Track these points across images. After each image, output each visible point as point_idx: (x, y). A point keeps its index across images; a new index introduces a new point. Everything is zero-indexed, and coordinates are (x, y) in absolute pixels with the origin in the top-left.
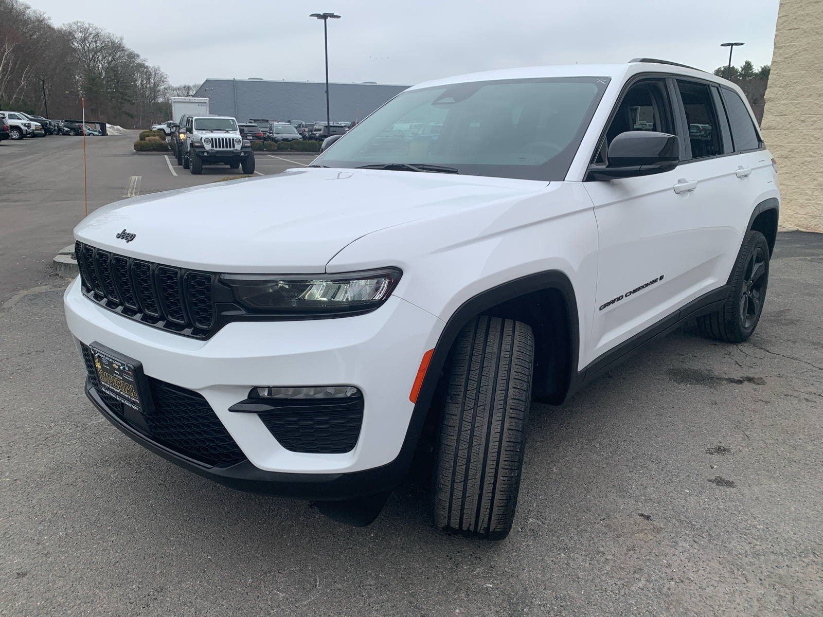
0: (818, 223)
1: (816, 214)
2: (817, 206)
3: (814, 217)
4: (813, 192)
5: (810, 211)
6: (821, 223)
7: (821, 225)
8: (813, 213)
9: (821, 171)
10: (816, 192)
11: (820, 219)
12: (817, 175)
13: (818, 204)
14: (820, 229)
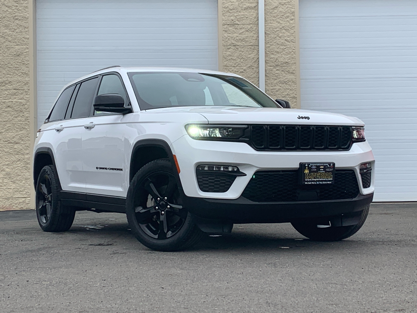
0: (11, 203)
1: (8, 196)
2: (8, 190)
3: (8, 199)
4: (3, 180)
5: (3, 195)
6: (13, 203)
7: (14, 204)
8: (6, 196)
9: (7, 164)
10: (5, 180)
11: (12, 199)
12: (4, 167)
13: (9, 189)
14: (14, 207)
